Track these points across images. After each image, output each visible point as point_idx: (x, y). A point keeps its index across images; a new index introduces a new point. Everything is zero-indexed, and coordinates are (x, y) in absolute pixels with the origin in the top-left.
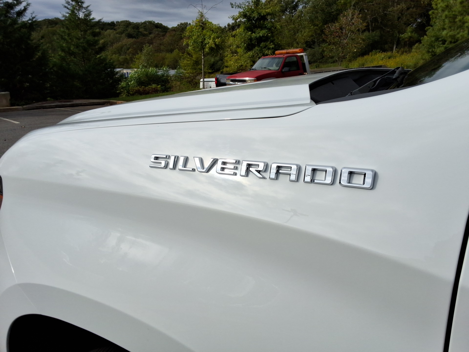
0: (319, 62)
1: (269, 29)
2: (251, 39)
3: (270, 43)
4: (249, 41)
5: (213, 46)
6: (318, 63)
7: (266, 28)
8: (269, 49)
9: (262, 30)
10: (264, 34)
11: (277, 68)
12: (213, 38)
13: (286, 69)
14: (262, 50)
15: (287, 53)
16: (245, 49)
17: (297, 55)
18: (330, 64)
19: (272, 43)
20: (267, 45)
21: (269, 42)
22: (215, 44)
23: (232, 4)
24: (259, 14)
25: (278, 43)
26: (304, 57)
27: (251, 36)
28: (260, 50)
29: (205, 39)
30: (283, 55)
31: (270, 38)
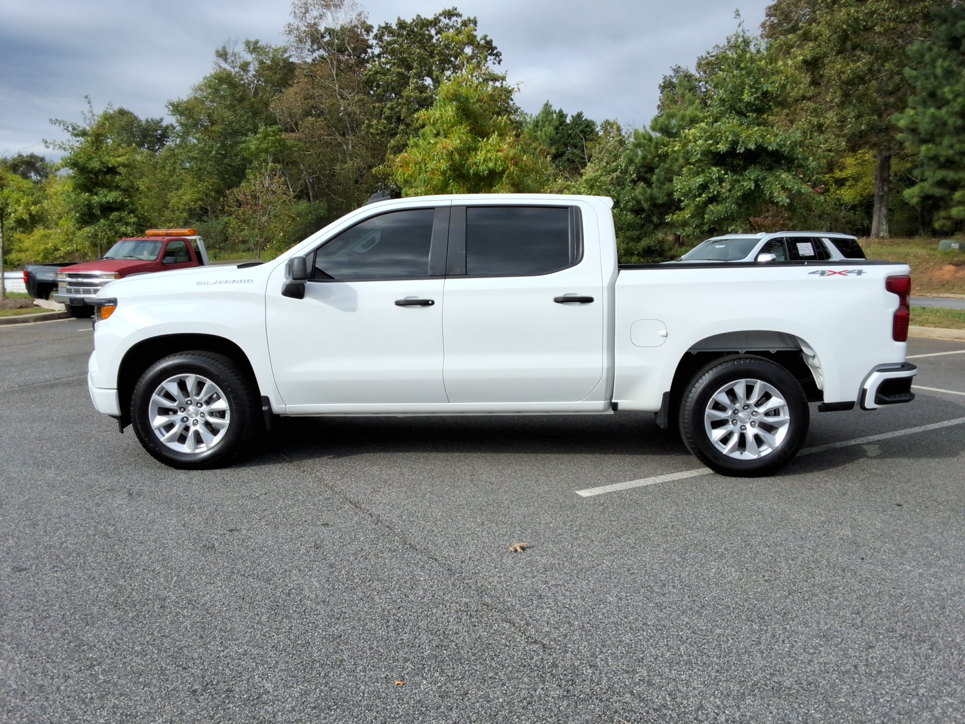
0: (220, 249)
1: (125, 191)
2: (90, 206)
3: (129, 214)
4: (86, 207)
5: (26, 217)
6: (217, 251)
7: (117, 187)
8: (127, 224)
9: (110, 191)
10: (117, 198)
11: (153, 258)
12: (24, 203)
13: (169, 259)
14: (114, 225)
15: (168, 235)
16: (78, 221)
17: (186, 239)
18: (241, 254)
19: (132, 215)
20: (124, 217)
21: (126, 213)
22: (30, 215)
23: (46, 142)
24: (103, 163)
25: (143, 214)
26: (198, 242)
27: (89, 201)
28: (109, 226)
29: (7, 204)
30: (161, 238)
31: (127, 206)
